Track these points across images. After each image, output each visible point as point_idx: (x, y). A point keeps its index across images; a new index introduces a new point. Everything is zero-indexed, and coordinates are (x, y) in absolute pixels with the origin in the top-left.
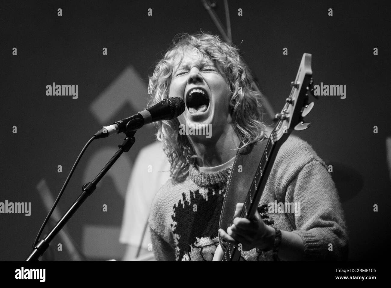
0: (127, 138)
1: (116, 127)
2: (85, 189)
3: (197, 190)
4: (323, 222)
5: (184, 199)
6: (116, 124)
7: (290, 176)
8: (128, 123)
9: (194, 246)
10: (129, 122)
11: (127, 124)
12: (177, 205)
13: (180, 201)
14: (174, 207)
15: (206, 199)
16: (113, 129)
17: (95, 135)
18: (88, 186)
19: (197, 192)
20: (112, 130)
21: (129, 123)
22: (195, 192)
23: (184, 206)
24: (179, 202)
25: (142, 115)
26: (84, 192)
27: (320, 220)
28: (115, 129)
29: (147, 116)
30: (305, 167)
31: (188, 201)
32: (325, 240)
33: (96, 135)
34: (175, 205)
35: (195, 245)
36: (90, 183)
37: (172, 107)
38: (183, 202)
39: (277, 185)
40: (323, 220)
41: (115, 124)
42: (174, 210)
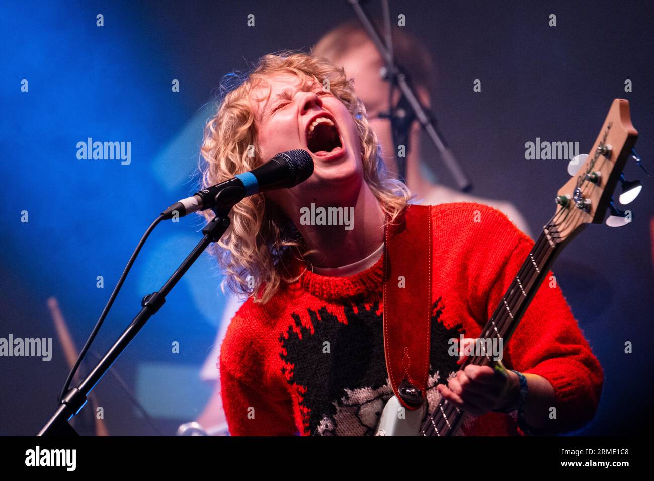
0: (216, 219)
1: (197, 200)
2: (146, 304)
3: (323, 307)
4: (564, 347)
5: (298, 323)
6: (198, 194)
7: (493, 273)
8: (218, 194)
9: (340, 404)
10: (220, 192)
11: (216, 195)
12: (286, 335)
13: (291, 328)
14: (281, 338)
15: (343, 321)
16: (194, 203)
17: (162, 214)
18: (152, 298)
19: (323, 311)
20: (192, 205)
21: (221, 194)
22: (319, 311)
23: (300, 336)
24: (288, 330)
25: (243, 180)
26: (145, 308)
27: (558, 344)
28: (197, 204)
29: (251, 182)
30: (513, 256)
31: (307, 326)
32: (580, 379)
33: (164, 213)
34: (282, 334)
35: (345, 402)
36: (155, 294)
37: (291, 167)
38: (297, 330)
39: (471, 289)
40: (562, 345)
41: (197, 196)
42: (282, 343)
